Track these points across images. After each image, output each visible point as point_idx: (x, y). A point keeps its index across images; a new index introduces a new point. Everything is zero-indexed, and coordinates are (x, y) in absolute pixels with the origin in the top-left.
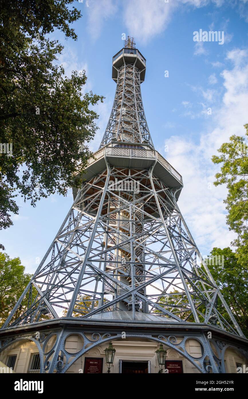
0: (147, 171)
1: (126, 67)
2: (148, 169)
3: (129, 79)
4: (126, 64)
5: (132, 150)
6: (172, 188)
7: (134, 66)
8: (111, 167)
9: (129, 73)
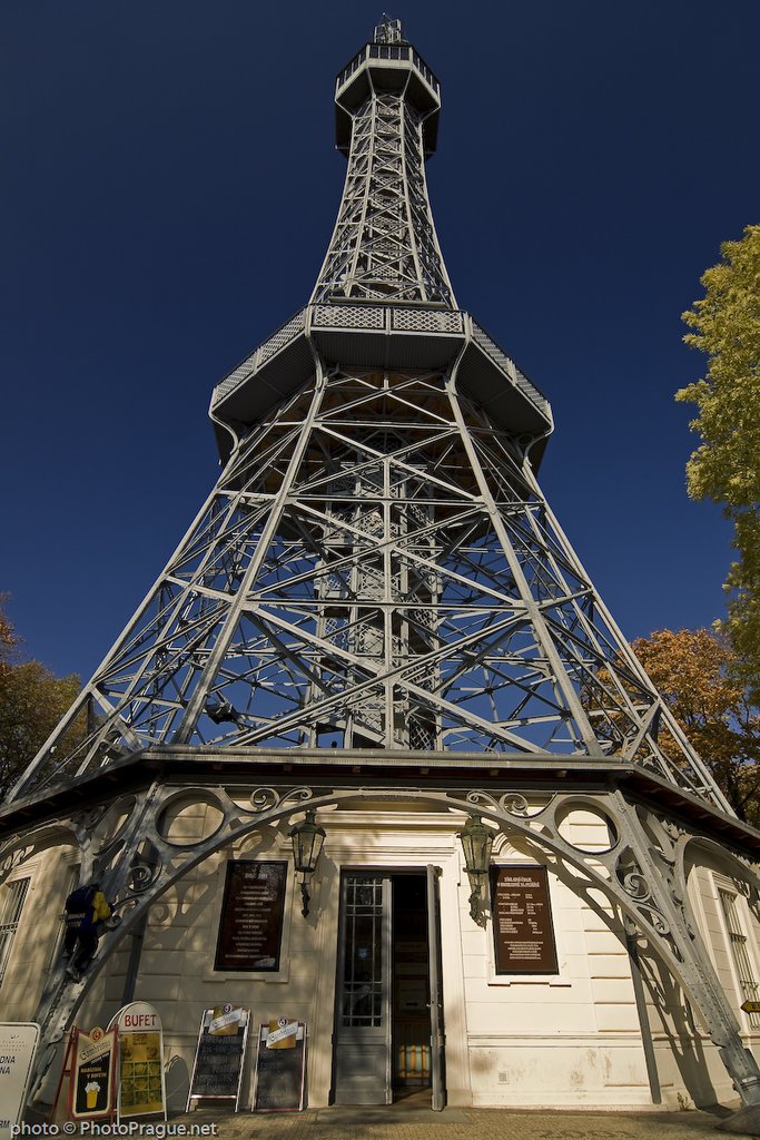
0: (441, 378)
1: (378, 104)
2: (445, 372)
3: (387, 138)
4: (378, 94)
5: (392, 313)
6: (519, 434)
7: (402, 98)
8: (328, 366)
9: (387, 119)
